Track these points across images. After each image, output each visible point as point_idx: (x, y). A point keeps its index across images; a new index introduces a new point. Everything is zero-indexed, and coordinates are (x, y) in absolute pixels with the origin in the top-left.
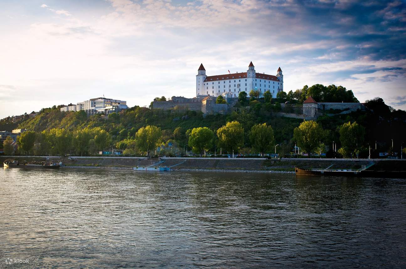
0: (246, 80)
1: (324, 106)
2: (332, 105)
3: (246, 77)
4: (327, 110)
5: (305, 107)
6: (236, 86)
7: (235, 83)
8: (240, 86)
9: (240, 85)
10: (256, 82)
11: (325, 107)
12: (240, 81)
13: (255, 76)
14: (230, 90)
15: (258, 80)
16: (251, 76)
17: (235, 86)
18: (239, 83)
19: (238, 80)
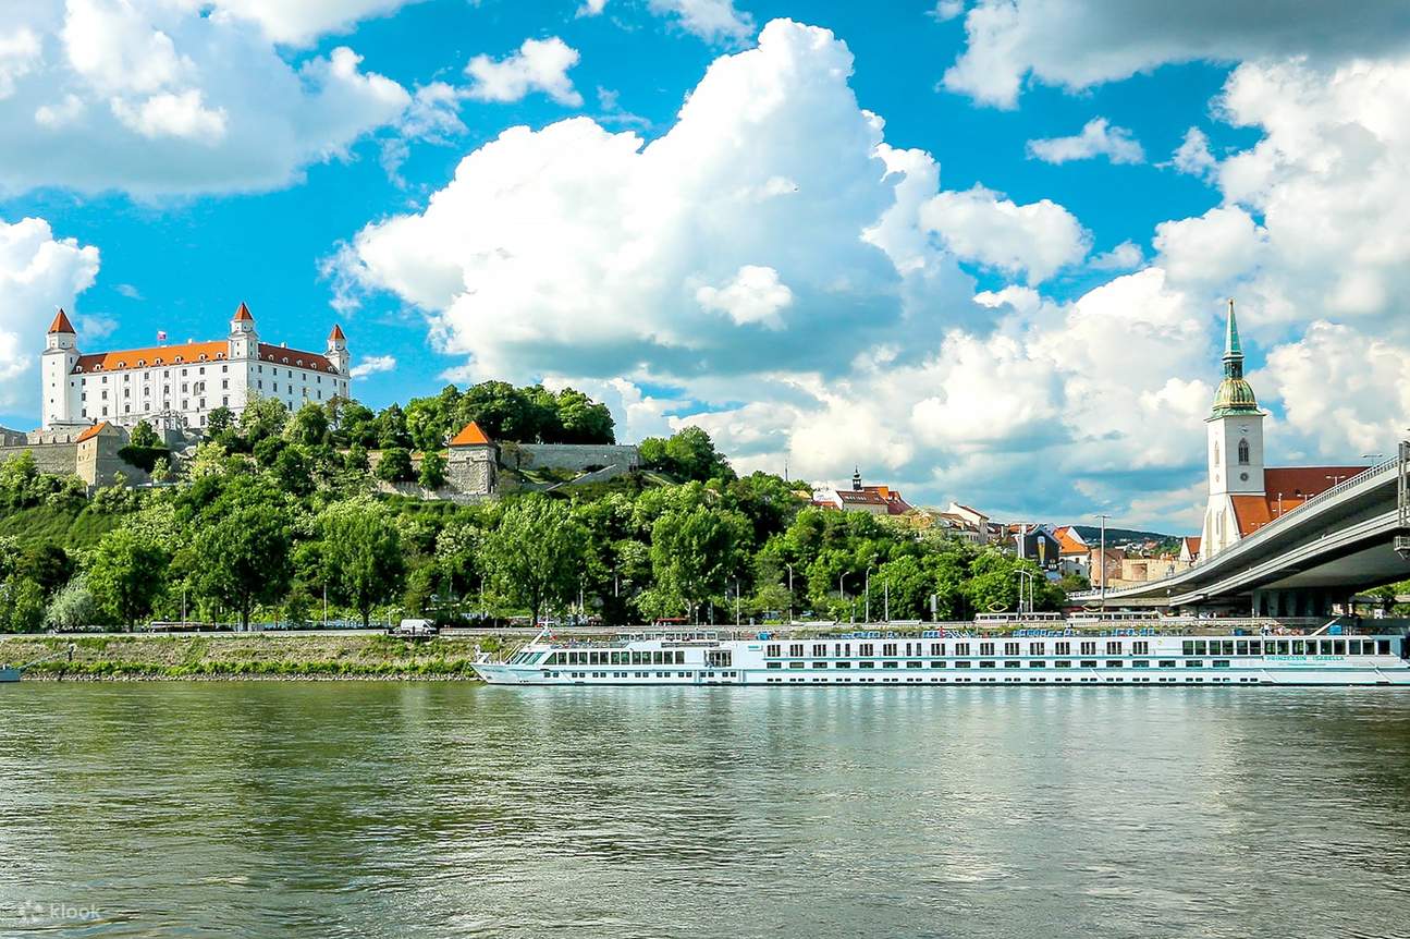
0: (225, 369)
1: (519, 455)
2: (543, 454)
3: (225, 358)
5: (457, 458)
6: (190, 388)
7: (185, 380)
8: (203, 389)
9: (202, 384)
10: (260, 376)
11: (523, 460)
12: (202, 371)
13: (256, 353)
14: (167, 405)
15: (268, 367)
16: (244, 354)
17: (185, 388)
18: (200, 378)
19: (197, 367)
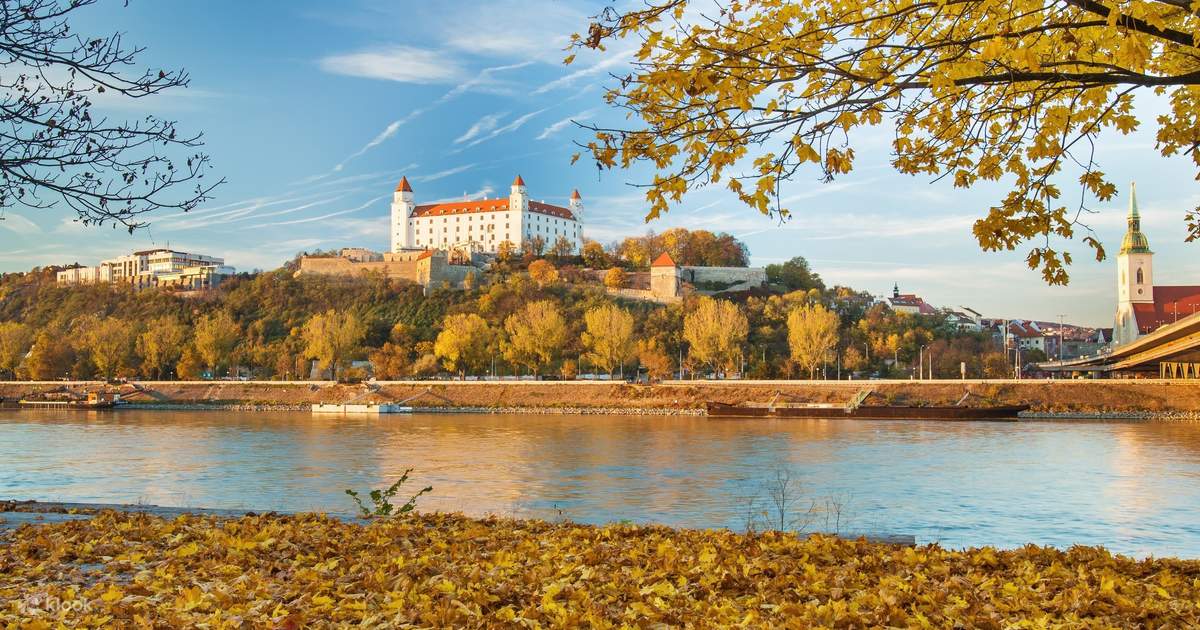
0: (507, 216)
1: (693, 273)
2: (708, 272)
3: (508, 208)
4: (700, 284)
5: (657, 274)
6: (485, 228)
7: (482, 222)
8: (493, 228)
9: (493, 226)
10: (529, 221)
11: (696, 276)
12: (493, 217)
13: (527, 207)
14: (471, 238)
15: (534, 216)
16: (520, 207)
17: (482, 227)
18: (492, 222)
19: (490, 214)
